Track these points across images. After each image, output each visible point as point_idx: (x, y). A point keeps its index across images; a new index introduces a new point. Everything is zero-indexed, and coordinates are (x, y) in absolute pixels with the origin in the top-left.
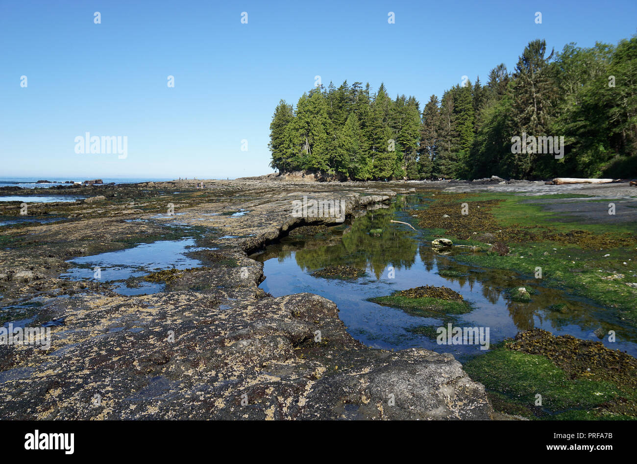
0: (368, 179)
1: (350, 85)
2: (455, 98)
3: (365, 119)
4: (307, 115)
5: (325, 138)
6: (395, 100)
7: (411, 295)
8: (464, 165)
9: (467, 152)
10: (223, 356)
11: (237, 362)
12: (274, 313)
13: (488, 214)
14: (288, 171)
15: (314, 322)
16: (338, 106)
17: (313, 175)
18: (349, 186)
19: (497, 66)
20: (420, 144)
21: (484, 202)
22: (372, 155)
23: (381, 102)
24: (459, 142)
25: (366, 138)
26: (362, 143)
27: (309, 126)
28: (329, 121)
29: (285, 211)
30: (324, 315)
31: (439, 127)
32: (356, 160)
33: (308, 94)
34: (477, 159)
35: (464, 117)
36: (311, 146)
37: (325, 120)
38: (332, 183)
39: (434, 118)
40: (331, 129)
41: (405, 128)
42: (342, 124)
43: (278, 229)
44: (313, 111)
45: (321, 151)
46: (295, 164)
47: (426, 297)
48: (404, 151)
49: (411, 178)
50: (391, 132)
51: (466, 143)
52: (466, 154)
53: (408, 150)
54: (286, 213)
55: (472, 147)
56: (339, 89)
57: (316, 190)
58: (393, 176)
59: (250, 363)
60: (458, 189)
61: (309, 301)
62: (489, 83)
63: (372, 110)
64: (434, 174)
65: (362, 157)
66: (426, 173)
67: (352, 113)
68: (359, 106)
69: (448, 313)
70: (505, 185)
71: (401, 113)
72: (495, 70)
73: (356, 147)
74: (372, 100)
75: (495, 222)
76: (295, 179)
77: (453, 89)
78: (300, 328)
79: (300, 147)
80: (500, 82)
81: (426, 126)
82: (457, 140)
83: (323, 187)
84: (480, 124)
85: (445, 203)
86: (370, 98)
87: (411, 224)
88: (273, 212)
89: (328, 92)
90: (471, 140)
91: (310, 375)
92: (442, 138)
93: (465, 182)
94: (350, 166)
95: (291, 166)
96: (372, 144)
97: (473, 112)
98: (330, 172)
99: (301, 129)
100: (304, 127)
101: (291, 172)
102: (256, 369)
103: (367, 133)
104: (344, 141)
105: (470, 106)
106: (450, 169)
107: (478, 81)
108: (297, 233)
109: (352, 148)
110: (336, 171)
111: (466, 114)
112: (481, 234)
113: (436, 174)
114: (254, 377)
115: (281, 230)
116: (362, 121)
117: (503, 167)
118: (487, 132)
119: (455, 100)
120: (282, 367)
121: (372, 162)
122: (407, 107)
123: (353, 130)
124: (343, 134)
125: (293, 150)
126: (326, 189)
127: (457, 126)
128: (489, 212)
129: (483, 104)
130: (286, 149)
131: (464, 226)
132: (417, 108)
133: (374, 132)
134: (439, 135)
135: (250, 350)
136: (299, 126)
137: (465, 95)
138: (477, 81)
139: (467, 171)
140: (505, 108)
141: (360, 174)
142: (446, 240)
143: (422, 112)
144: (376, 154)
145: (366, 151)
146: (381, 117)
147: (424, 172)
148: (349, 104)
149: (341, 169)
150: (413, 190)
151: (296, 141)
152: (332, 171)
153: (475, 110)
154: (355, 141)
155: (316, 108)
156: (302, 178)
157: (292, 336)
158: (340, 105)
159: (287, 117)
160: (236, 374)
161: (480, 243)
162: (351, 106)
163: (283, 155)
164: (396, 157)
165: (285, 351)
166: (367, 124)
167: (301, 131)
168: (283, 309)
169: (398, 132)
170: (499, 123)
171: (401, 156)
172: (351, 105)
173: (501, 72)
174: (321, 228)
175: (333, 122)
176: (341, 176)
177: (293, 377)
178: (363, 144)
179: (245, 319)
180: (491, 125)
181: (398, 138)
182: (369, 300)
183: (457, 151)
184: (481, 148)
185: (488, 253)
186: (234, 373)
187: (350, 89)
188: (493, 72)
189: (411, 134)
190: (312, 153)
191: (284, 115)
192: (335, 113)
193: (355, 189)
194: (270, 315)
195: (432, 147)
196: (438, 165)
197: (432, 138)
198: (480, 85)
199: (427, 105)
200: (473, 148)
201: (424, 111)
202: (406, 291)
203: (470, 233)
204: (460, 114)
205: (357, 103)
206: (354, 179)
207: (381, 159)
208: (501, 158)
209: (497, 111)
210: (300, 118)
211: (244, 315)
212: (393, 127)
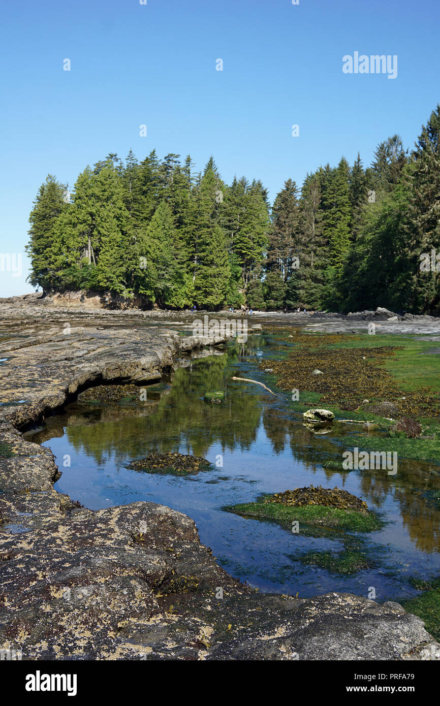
0: (186, 307)
1: (161, 158)
2: (322, 186)
3: (182, 212)
4: (90, 203)
5: (119, 240)
6: (230, 184)
7: (289, 501)
8: (334, 289)
9: (340, 270)
10: (54, 615)
11: (77, 624)
12: (104, 536)
13: (380, 369)
14: (57, 290)
15: (167, 551)
16: (141, 189)
17: (98, 298)
18: (156, 318)
19: (389, 139)
20: (268, 255)
21: (371, 350)
22: (192, 270)
23: (208, 186)
24: (327, 254)
25: (184, 243)
26: (178, 249)
27: (93, 219)
28: (127, 213)
29: (66, 359)
30: (179, 538)
31: (297, 229)
32: (167, 276)
33: (93, 168)
34: (354, 281)
35: (336, 216)
36: (97, 251)
37: (120, 212)
38: (129, 312)
39: (291, 215)
40: (129, 227)
41: (245, 229)
42: (146, 218)
43: (63, 390)
44: (101, 196)
45: (112, 260)
46: (70, 279)
47: (313, 505)
48: (242, 265)
49: (253, 307)
50: (223, 236)
51: (338, 256)
52: (338, 273)
53: (248, 263)
54: (69, 363)
55: (348, 262)
56: (143, 164)
57: (105, 323)
58: (225, 303)
59: (98, 625)
60: (327, 327)
61: (153, 516)
62: (375, 165)
63: (194, 199)
64: (288, 302)
65: (177, 273)
66: (276, 299)
67: (163, 203)
68: (174, 191)
69: (348, 530)
70: (397, 322)
71: (239, 205)
72: (385, 145)
73: (168, 257)
74: (194, 182)
75: (394, 383)
76: (68, 304)
77: (321, 171)
78: (155, 562)
79: (79, 253)
80: (391, 164)
81: (277, 228)
82: (325, 251)
83: (116, 319)
84: (360, 227)
85: (312, 350)
86: (192, 179)
87: (266, 384)
88: (46, 360)
89: (126, 168)
90: (346, 252)
91: (194, 641)
92: (301, 247)
93: (337, 317)
94: (158, 285)
95: (63, 283)
96: (192, 252)
97: (349, 209)
98: (125, 294)
99: (81, 223)
100: (85, 221)
101: (62, 292)
102: (111, 634)
103: (186, 235)
104: (150, 246)
105: (345, 199)
106: (312, 294)
107: (359, 160)
108: (92, 396)
109: (162, 257)
110: (136, 292)
111: (339, 211)
112: (377, 403)
113: (292, 303)
114: (111, 648)
115: (66, 391)
116: (178, 215)
117: (393, 294)
118: (371, 240)
119: (323, 188)
120: (149, 629)
121: (192, 281)
122: (247, 196)
123: (164, 228)
124: (148, 235)
125: (67, 257)
126: (121, 323)
127: (325, 229)
128: (381, 367)
129: (365, 196)
130: (55, 254)
131: (348, 389)
132: (264, 199)
133: (197, 233)
134: (298, 242)
135: (94, 603)
136: (78, 219)
137: (337, 181)
138: (357, 161)
139: (338, 298)
140: (398, 204)
141: (173, 299)
142: (325, 412)
143: (272, 205)
144: (199, 269)
145: (183, 263)
146: (209, 210)
147: (272, 298)
148: (158, 188)
149: (142, 289)
150: (258, 326)
151: (71, 243)
152: (130, 292)
153: (353, 205)
154: (167, 246)
155: (105, 191)
156: (80, 303)
157: (149, 576)
158: (145, 188)
159: (58, 204)
160: (82, 643)
161: (378, 418)
162: (161, 192)
163: (49, 264)
164: (231, 273)
165: (146, 600)
166: (186, 221)
167: (80, 227)
168: (117, 529)
169: (234, 234)
170: (389, 227)
171: (238, 272)
172: (162, 189)
173: (394, 148)
174: (129, 389)
175: (133, 215)
176: (143, 301)
177: (170, 645)
178: (179, 252)
179: (63, 549)
180: (376, 229)
181: (234, 244)
182: (226, 509)
183: (323, 267)
184: (361, 264)
185: (391, 433)
186: (77, 642)
187: (160, 164)
188: (382, 148)
189: (253, 239)
190: (97, 262)
191: (53, 201)
192: (135, 200)
193: (167, 323)
194: (99, 540)
195: (286, 259)
196: (295, 288)
197: (286, 245)
198: (362, 166)
199: (279, 195)
200: (349, 264)
201: (275, 204)
202: (280, 494)
203: (358, 400)
204: (329, 211)
205: (171, 186)
206: (163, 307)
207: (206, 275)
208: (391, 281)
209: (386, 208)
210: (79, 206)
211: (58, 541)
212: (226, 227)
